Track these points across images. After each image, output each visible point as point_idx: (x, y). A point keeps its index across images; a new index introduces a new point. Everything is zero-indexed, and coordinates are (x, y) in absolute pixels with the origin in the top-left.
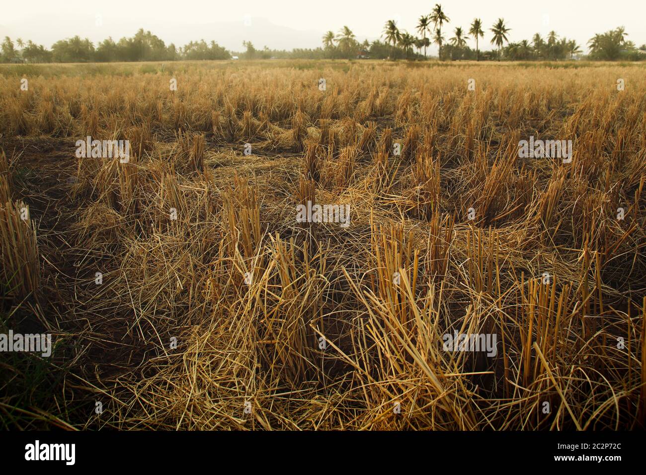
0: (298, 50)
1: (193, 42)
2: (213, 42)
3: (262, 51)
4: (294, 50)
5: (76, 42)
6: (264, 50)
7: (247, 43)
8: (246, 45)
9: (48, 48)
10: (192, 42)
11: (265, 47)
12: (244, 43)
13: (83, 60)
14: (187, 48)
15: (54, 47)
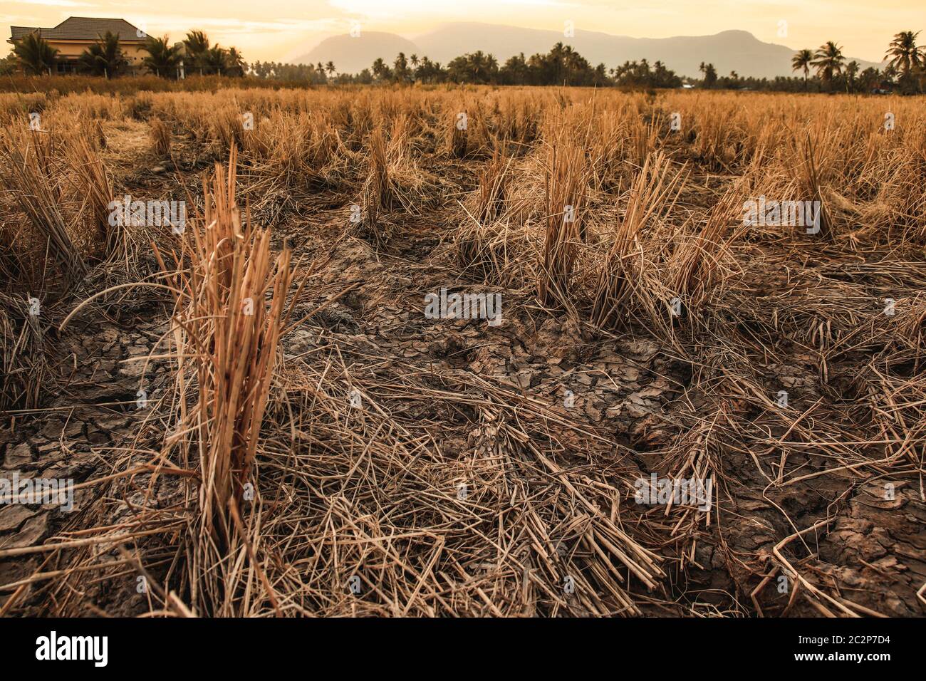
0: (783, 78)
1: (631, 63)
2: (658, 63)
3: (727, 78)
4: (777, 78)
5: (478, 58)
6: (731, 77)
7: (707, 67)
8: (705, 69)
9: (444, 66)
10: (628, 63)
11: (733, 72)
12: (702, 67)
13: (481, 81)
14: (621, 70)
15: (451, 65)
